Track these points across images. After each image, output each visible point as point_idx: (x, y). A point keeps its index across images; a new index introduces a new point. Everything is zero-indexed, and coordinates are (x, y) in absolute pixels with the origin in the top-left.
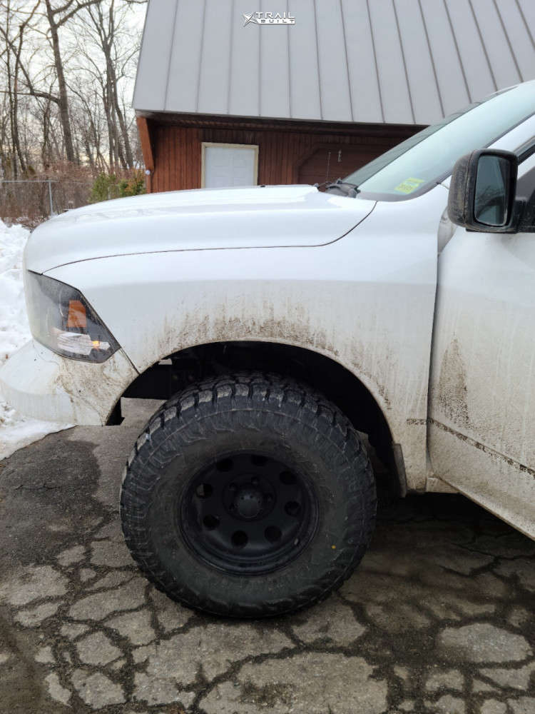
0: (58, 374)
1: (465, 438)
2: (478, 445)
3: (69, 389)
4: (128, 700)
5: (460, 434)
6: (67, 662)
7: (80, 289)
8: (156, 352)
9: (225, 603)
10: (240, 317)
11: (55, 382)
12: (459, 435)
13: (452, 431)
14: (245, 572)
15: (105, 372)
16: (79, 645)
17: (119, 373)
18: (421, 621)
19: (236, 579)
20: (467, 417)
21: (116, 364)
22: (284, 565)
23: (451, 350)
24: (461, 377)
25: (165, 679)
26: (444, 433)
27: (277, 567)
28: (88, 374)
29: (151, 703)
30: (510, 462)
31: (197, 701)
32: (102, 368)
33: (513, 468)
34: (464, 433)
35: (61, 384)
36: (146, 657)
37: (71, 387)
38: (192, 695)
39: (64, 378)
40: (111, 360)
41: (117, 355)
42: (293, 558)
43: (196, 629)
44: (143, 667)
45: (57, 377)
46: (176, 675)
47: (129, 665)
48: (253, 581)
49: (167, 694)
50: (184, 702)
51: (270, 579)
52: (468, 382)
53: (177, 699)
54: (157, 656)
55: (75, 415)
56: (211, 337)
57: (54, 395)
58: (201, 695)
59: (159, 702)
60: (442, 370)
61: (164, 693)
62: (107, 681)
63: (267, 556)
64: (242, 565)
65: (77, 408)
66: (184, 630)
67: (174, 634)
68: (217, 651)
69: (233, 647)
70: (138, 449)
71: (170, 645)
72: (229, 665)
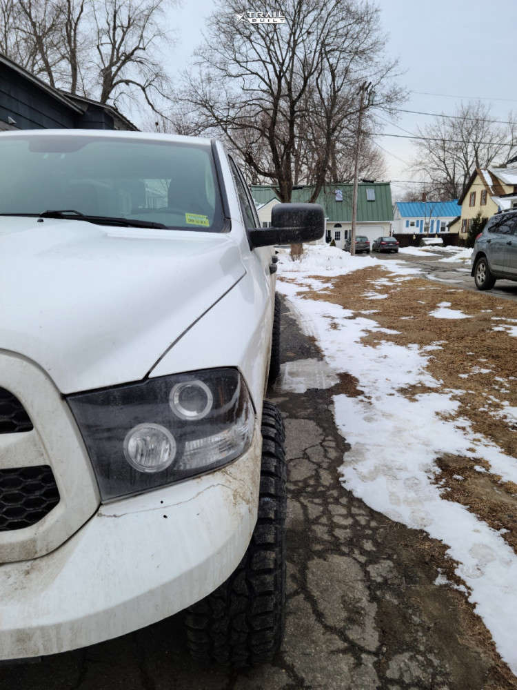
11: (235, 505)
25: (352, 676)
29: (379, 684)
31: (369, 653)
35: (241, 500)
37: (248, 494)
38: (364, 656)
39: (239, 490)
43: (288, 659)
46: (346, 669)
49: (366, 673)
50: (372, 661)
53: (370, 665)
54: (326, 685)
58: (362, 650)
59: (376, 679)
61: (367, 675)
66: (290, 669)
67: (296, 676)
68: (313, 642)
69: (308, 631)
70: (273, 517)
71: (310, 678)
72: (328, 633)
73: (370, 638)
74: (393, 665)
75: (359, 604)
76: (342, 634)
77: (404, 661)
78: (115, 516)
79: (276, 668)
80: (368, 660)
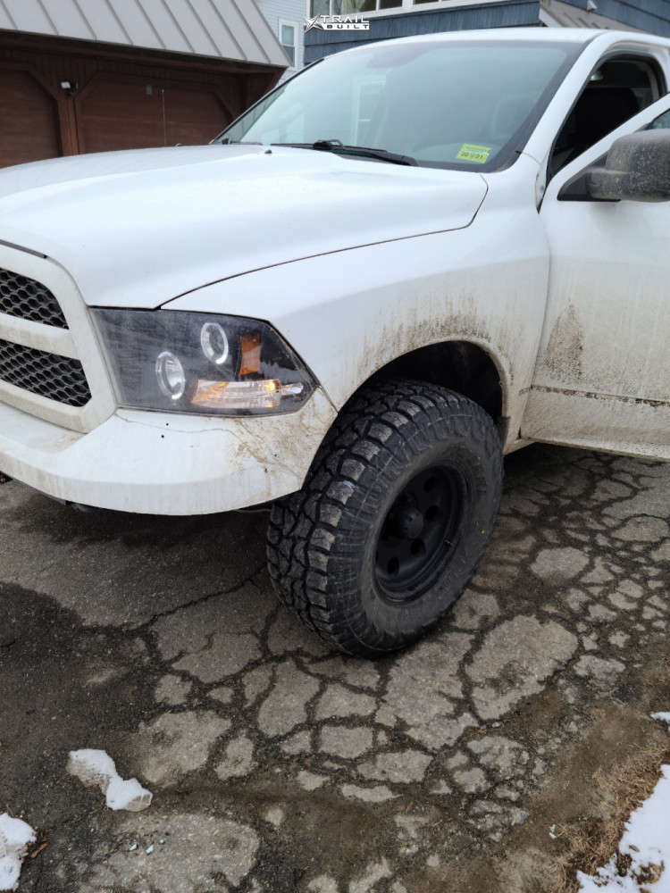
0: (237, 443)
1: (574, 392)
2: (589, 395)
3: (263, 456)
4: (433, 754)
5: (568, 390)
6: (339, 769)
7: (266, 319)
8: (355, 381)
9: (413, 631)
10: (427, 319)
11: (238, 454)
12: (565, 392)
13: (556, 390)
14: (417, 593)
15: (304, 421)
16: (324, 749)
17: (319, 418)
18: (514, 571)
19: (413, 604)
20: (580, 373)
21: (316, 408)
22: (443, 570)
23: (565, 315)
24: (577, 339)
25: (433, 720)
26: (546, 395)
27: (439, 575)
28: (285, 430)
29: (451, 743)
30: (626, 400)
31: (476, 716)
32: (301, 416)
33: (628, 404)
34: (573, 388)
35: (248, 454)
36: (392, 717)
37: (265, 453)
38: (467, 715)
39: (249, 444)
40: (309, 403)
41: (317, 395)
42: (449, 560)
43: (393, 672)
44: (402, 725)
45: (237, 447)
46: (435, 711)
47: (390, 732)
48: (424, 598)
49: (450, 727)
50: (469, 724)
51: (436, 588)
52: (584, 343)
53: (463, 726)
54: (400, 710)
55: (270, 489)
56: (404, 348)
57: (242, 470)
58: (472, 711)
59: (455, 739)
60: (551, 336)
61: (449, 730)
62: (397, 755)
63: (424, 569)
64: (411, 589)
65: (272, 478)
66: (385, 678)
67: (384, 686)
68: (433, 675)
69: (441, 664)
70: (344, 503)
71: (395, 695)
72: (457, 678)
73: (494, 706)
74: (487, 741)
75: (523, 677)
76: (468, 686)
77: (503, 746)
78: (126, 420)
79: (376, 671)
80: (467, 720)
